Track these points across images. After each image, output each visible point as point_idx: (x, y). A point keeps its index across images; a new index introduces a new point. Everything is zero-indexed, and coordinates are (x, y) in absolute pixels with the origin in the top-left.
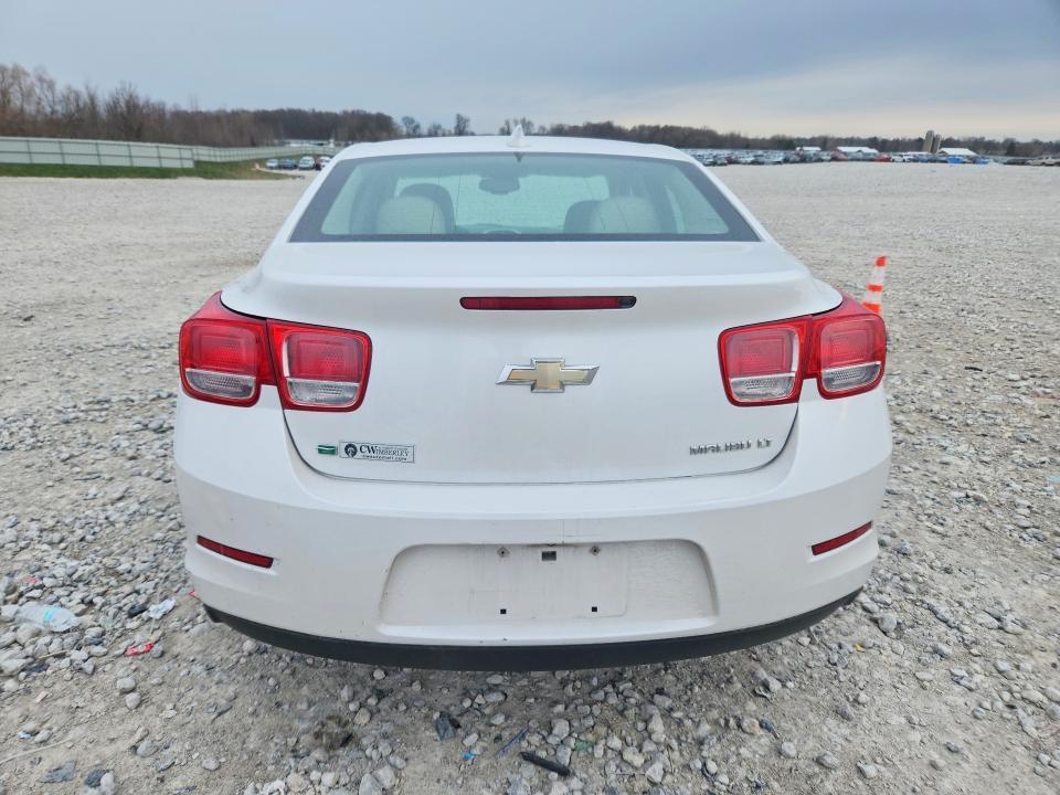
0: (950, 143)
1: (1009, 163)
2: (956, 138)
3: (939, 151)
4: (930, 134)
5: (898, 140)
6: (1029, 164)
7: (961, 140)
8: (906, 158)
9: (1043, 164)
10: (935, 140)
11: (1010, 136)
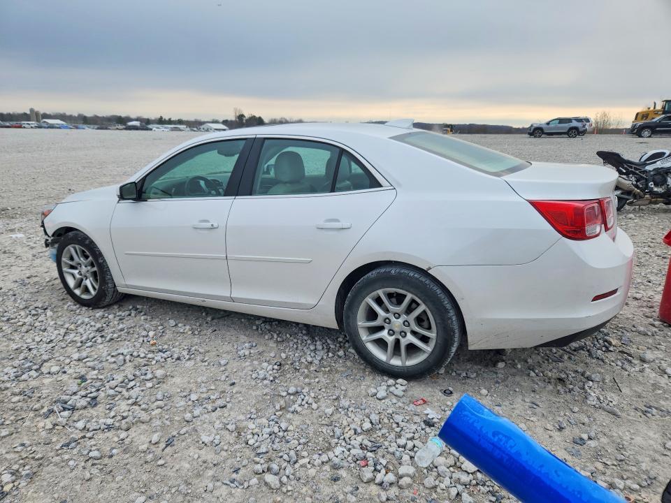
0: (46, 116)
1: (98, 129)
2: (48, 113)
3: (42, 121)
4: (32, 110)
5: (10, 114)
6: (109, 129)
7: (52, 114)
8: (33, 126)
9: (117, 129)
10: (37, 114)
11: (81, 113)
